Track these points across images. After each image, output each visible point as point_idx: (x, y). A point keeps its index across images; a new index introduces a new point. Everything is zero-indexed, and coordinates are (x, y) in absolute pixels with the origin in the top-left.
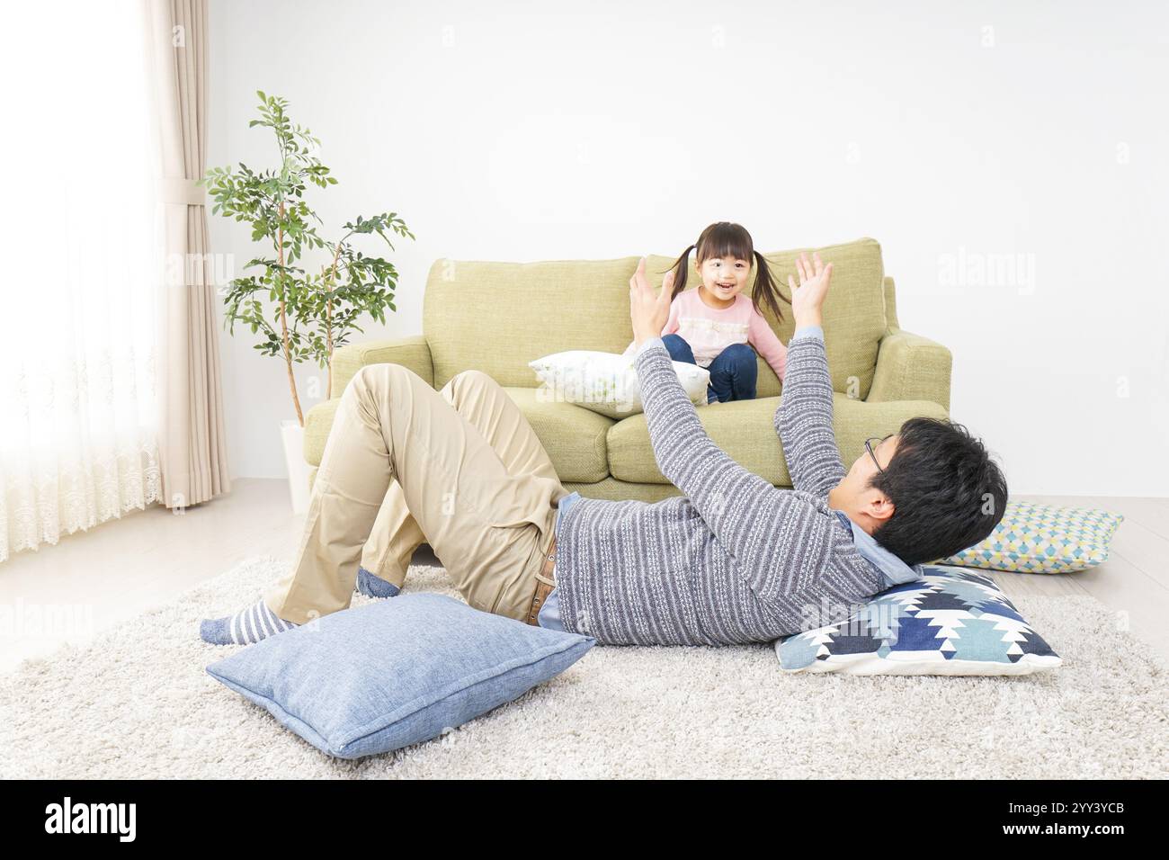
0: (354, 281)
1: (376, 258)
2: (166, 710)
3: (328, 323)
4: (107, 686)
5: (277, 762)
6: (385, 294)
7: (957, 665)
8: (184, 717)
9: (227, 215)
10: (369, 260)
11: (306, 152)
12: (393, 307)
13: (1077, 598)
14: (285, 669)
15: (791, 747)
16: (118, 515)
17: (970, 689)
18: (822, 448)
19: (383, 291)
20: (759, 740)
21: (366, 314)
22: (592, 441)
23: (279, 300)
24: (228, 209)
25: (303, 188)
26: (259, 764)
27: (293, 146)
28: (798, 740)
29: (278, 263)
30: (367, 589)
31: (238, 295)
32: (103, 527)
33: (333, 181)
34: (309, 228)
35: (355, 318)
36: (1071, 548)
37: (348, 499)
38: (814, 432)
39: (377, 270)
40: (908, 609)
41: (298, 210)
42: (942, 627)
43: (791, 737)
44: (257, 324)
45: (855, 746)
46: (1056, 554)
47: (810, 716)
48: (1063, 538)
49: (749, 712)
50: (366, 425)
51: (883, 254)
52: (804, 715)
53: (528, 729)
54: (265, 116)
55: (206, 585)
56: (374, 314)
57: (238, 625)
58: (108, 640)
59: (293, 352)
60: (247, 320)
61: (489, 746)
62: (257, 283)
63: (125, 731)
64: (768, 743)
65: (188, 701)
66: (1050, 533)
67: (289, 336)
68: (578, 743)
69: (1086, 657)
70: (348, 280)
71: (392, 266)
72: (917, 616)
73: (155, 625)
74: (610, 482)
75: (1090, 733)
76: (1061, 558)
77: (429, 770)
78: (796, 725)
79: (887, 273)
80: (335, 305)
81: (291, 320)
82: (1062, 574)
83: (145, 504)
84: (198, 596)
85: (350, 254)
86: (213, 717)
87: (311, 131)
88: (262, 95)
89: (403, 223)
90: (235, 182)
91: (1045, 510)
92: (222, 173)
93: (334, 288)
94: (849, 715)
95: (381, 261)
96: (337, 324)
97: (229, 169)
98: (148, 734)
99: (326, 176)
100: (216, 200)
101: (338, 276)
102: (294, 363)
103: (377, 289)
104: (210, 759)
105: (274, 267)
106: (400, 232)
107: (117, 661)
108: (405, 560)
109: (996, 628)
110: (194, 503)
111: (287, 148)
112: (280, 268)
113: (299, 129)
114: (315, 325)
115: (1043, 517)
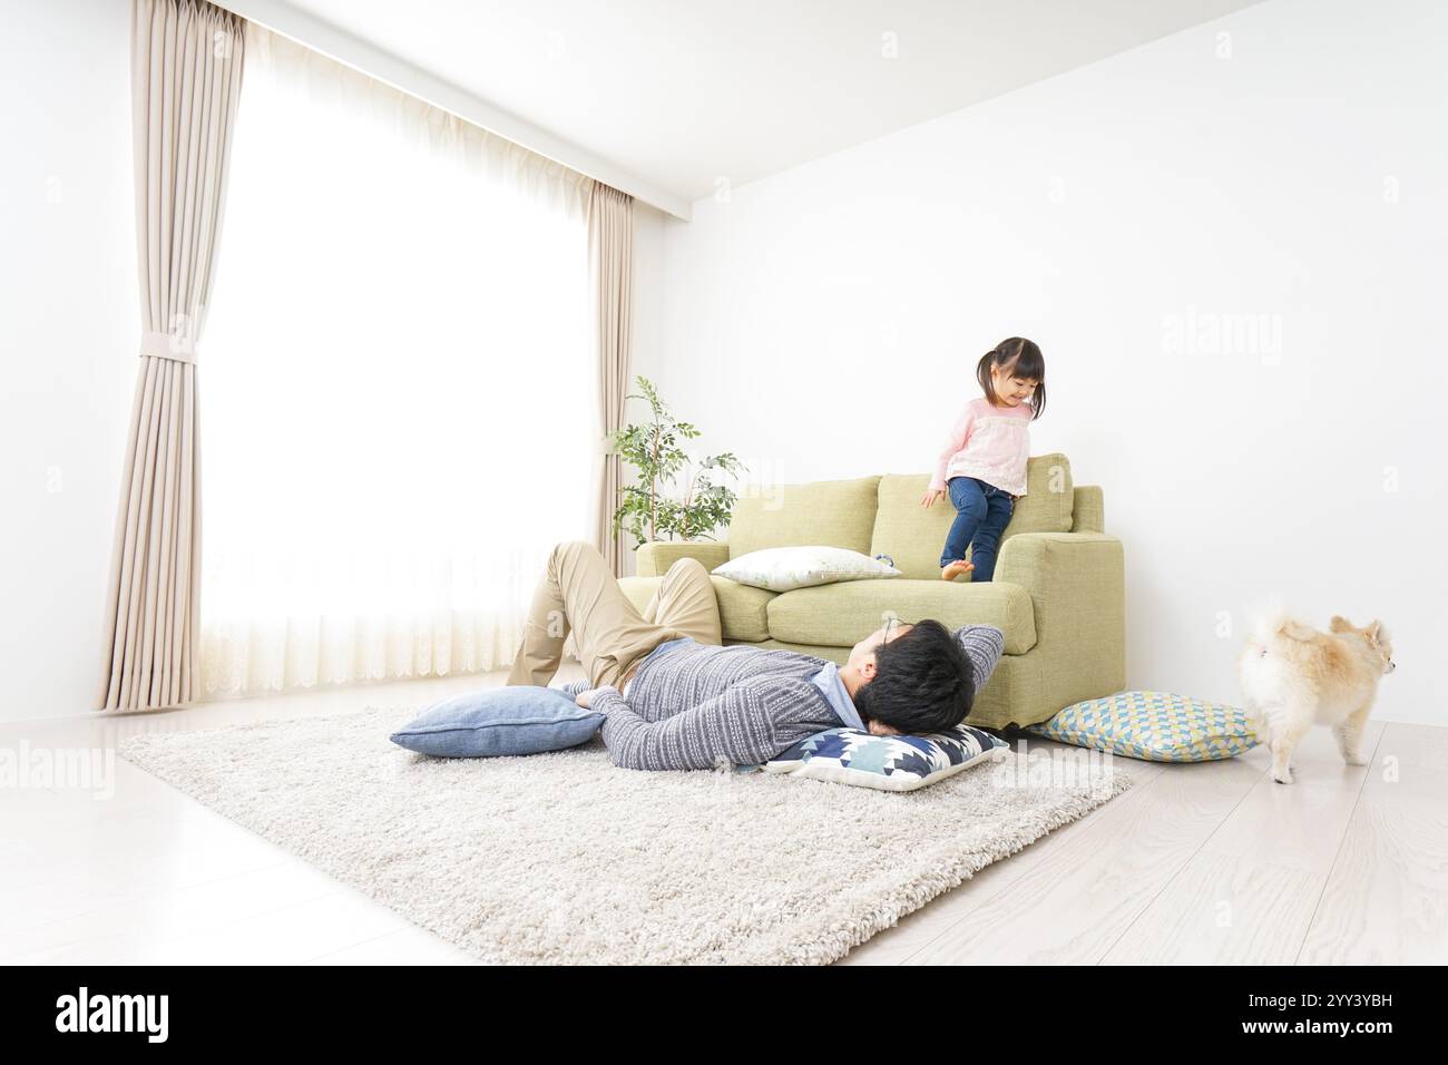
1: (720, 486)
7: (852, 774)
10: (715, 488)
22: (756, 608)
25: (674, 439)
27: (662, 410)
31: (623, 514)
33: (697, 433)
39: (720, 495)
41: (675, 454)
88: (640, 379)
95: (722, 488)
99: (691, 430)
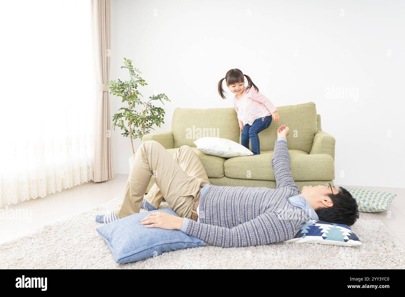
0: (152, 114)
1: (158, 107)
2: (82, 242)
3: (143, 127)
4: (67, 234)
5: (110, 259)
6: (161, 118)
7: (327, 241)
8: (87, 244)
9: (115, 94)
10: (156, 108)
11: (138, 75)
12: (163, 122)
13: (375, 221)
14: (113, 232)
15: (267, 263)
16: (80, 184)
17: (330, 248)
18: (286, 171)
19: (160, 117)
20: (257, 260)
21: (155, 124)
22: (219, 165)
23: (128, 120)
24: (114, 93)
25: (137, 86)
26: (105, 259)
27: (134, 74)
28: (269, 261)
29: (129, 109)
30: (147, 208)
31: (117, 118)
32: (75, 187)
33: (146, 84)
34: (138, 98)
35: (152, 125)
36: (375, 204)
37: (138, 183)
38: (283, 166)
39: (159, 111)
40: (313, 223)
41: (136, 93)
42: (323, 229)
43: (268, 260)
44: (122, 127)
45: (287, 264)
46: (370, 206)
47: (275, 254)
48: (373, 201)
49: (256, 252)
50: (143, 161)
51: (316, 107)
52: (273, 253)
53: (186, 253)
54: (126, 65)
55: (101, 206)
56: (157, 124)
57: (106, 218)
58: (70, 221)
59: (133, 136)
60: (119, 126)
61: (173, 257)
62: (123, 115)
63: (69, 247)
64: (260, 261)
65: (89, 240)
66: (368, 199)
67: (132, 131)
68: (201, 258)
69: (372, 240)
70: (150, 114)
71: (163, 110)
72: (315, 225)
73: (84, 217)
74: (225, 177)
75: (367, 264)
76: (372, 207)
77: (154, 263)
78: (270, 256)
79: (318, 113)
80: (146, 121)
81: (132, 126)
82: (373, 213)
83: (88, 181)
84: (98, 209)
85: (151, 106)
86: (95, 245)
87: (139, 69)
88: (125, 59)
89: (167, 97)
90: (117, 84)
91: (368, 191)
92: (113, 82)
93: (146, 117)
94: (288, 254)
95: (160, 108)
96: (146, 127)
97: (115, 81)
98: (75, 248)
99: (144, 83)
100: (111, 90)
101: (148, 113)
102: (133, 139)
103: (159, 117)
104: (91, 257)
105: (127, 110)
106: (166, 99)
107: (71, 227)
108: (160, 200)
109: (341, 231)
110: (102, 181)
111: (132, 74)
112: (129, 110)
113: (136, 69)
114: (140, 128)
115: (367, 194)
